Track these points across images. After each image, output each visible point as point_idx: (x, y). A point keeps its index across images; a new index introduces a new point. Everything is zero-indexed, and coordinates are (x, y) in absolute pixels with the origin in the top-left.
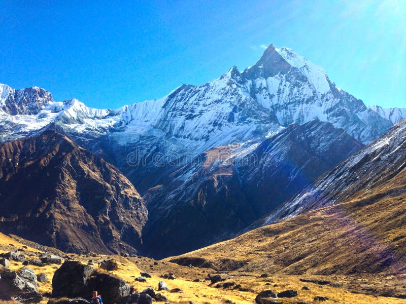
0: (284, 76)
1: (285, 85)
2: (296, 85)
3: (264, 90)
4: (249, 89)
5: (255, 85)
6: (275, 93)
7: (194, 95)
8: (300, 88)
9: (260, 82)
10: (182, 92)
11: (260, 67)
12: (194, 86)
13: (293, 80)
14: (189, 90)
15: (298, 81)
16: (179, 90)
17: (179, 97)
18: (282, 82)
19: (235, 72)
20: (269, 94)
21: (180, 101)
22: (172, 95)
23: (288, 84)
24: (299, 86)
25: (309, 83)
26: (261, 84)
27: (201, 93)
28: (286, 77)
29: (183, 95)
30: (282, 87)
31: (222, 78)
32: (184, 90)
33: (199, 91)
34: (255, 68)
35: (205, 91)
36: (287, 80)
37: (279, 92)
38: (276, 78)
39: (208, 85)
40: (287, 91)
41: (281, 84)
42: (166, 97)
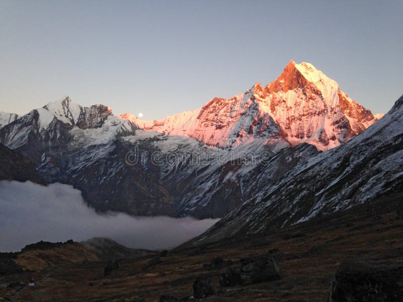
0: (301, 90)
1: (302, 98)
2: (311, 98)
3: (283, 103)
4: (270, 102)
5: (276, 98)
6: (293, 106)
9: (280, 95)
11: (281, 81)
12: (224, 100)
13: (308, 94)
14: (220, 103)
15: (313, 94)
16: (212, 103)
17: (212, 109)
18: (299, 95)
19: (258, 88)
21: (212, 112)
22: (205, 107)
24: (314, 100)
25: (322, 97)
26: (281, 97)
27: (230, 105)
28: (304, 91)
29: (215, 107)
30: (299, 100)
33: (227, 104)
34: (277, 83)
36: (304, 94)
37: (296, 104)
38: (295, 91)
40: (303, 103)
42: (200, 109)
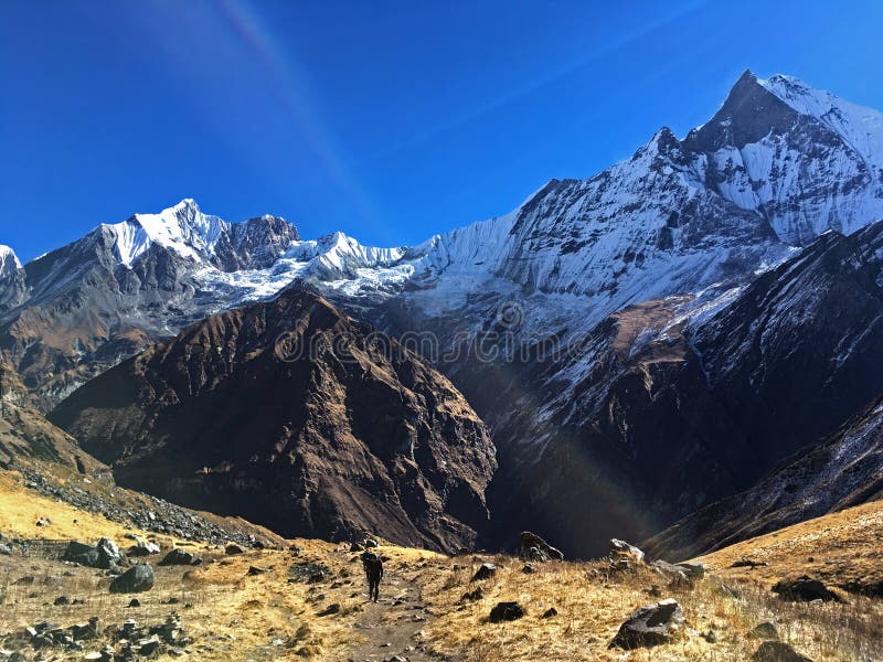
0: (782, 139)
1: (787, 158)
2: (816, 154)
3: (738, 174)
4: (702, 173)
5: (717, 164)
6: (766, 177)
7: (576, 200)
8: (826, 162)
9: (726, 156)
10: (550, 196)
11: (723, 123)
12: (575, 182)
13: (806, 145)
14: (565, 192)
15: (817, 145)
16: (544, 192)
17: (545, 208)
18: (779, 151)
19: (667, 140)
20: (750, 181)
21: (547, 215)
22: (528, 204)
23: (794, 154)
24: (822, 157)
25: (846, 147)
26: (730, 160)
27: (593, 193)
28: (788, 140)
29: (554, 202)
30: (780, 163)
31: (637, 156)
32: (553, 192)
33: (586, 190)
34: (713, 127)
35: (602, 189)
36: (792, 146)
37: (775, 173)
38: (764, 143)
39: (606, 175)
40: (794, 170)
41: (778, 156)
42: (518, 210)
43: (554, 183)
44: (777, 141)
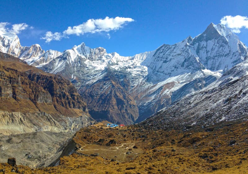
0: (216, 40)
1: (216, 46)
8: (223, 48)
9: (203, 43)
10: (163, 48)
12: (169, 45)
13: (220, 43)
14: (166, 47)
15: (223, 44)
17: (162, 51)
18: (215, 44)
20: (206, 51)
21: (162, 53)
22: (158, 49)
23: (218, 45)
24: (223, 47)
25: (228, 45)
27: (172, 49)
28: (217, 41)
29: (164, 49)
31: (183, 42)
32: (164, 47)
33: (171, 48)
35: (174, 48)
36: (218, 43)
39: (176, 45)
41: (214, 45)
42: (155, 50)
43: (164, 45)
44: (215, 41)
